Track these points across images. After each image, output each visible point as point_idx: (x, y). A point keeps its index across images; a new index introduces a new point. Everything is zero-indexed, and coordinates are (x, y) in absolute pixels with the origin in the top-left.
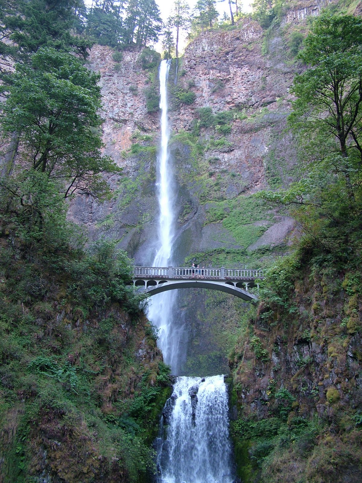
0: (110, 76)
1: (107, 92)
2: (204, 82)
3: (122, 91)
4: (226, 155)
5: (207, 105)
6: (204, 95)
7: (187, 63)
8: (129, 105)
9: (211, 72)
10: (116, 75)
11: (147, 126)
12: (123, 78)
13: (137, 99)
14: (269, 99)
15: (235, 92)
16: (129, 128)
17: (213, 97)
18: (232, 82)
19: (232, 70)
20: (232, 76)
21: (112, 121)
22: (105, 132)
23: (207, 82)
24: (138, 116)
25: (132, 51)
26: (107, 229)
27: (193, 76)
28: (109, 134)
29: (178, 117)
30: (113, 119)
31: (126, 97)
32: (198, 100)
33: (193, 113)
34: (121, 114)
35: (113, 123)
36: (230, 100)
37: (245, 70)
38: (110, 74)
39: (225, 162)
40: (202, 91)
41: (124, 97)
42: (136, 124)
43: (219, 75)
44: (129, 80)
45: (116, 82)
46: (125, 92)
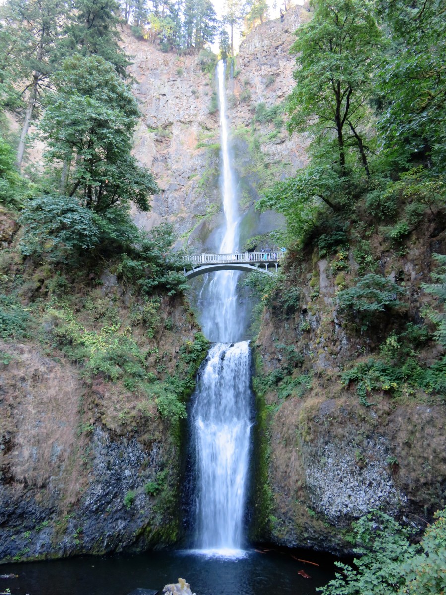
0: (174, 81)
1: (173, 96)
2: (257, 78)
3: (186, 94)
4: (279, 146)
5: (263, 100)
6: (257, 91)
7: (241, 62)
8: (193, 107)
9: (263, 68)
10: (179, 80)
11: (209, 126)
12: (185, 81)
13: (199, 100)
15: (285, 86)
16: (194, 129)
17: (265, 93)
18: (282, 76)
19: (282, 64)
20: (281, 70)
21: (179, 124)
22: (174, 134)
23: (260, 78)
24: (202, 117)
25: (191, 55)
26: (181, 220)
27: (247, 74)
28: (177, 136)
29: (236, 114)
30: (180, 121)
31: (190, 100)
32: (253, 97)
33: (249, 110)
34: (187, 116)
35: (180, 126)
36: (280, 94)
38: (174, 79)
39: (279, 153)
40: (256, 87)
41: (187, 100)
42: (200, 124)
43: (270, 70)
44: (191, 83)
45: (179, 86)
46: (188, 95)
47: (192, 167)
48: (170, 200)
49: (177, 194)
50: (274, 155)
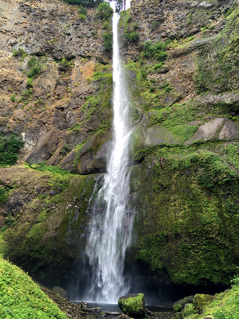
0: (77, 24)
1: (76, 36)
2: (145, 24)
3: (86, 35)
4: (163, 75)
5: (149, 40)
6: (145, 33)
7: (132, 12)
8: (92, 45)
9: (150, 16)
10: (81, 24)
11: (105, 61)
12: (87, 25)
13: (97, 40)
14: (195, 29)
15: (168, 28)
16: (92, 62)
17: (151, 34)
18: (166, 22)
19: (165, 13)
20: (165, 16)
21: (80, 57)
22: (76, 65)
23: (147, 24)
24: (98, 54)
25: (93, 7)
26: (77, 133)
27: (137, 21)
28: (78, 67)
29: (127, 52)
30: (81, 56)
31: (90, 40)
32: (141, 38)
33: (137, 49)
34: (86, 52)
35: (80, 59)
36: (164, 35)
37: (175, 11)
38: (77, 23)
39: (163, 80)
40: (144, 31)
41: (88, 40)
42: (97, 59)
43: (156, 17)
44: (91, 27)
45: (82, 28)
46: (88, 36)
47: (89, 90)
48: (68, 116)
49: (74, 112)
50: (159, 82)
